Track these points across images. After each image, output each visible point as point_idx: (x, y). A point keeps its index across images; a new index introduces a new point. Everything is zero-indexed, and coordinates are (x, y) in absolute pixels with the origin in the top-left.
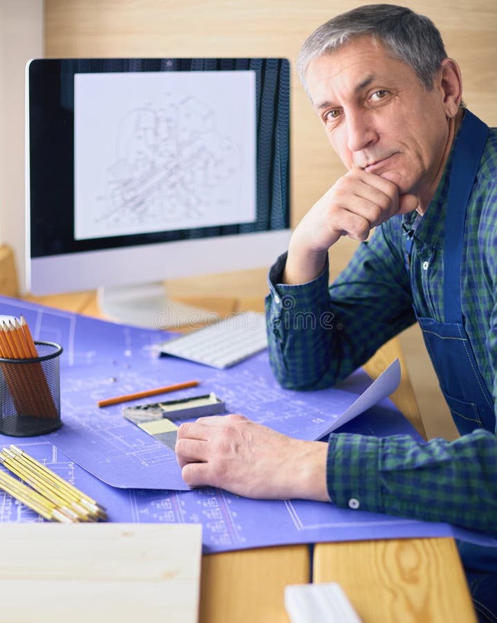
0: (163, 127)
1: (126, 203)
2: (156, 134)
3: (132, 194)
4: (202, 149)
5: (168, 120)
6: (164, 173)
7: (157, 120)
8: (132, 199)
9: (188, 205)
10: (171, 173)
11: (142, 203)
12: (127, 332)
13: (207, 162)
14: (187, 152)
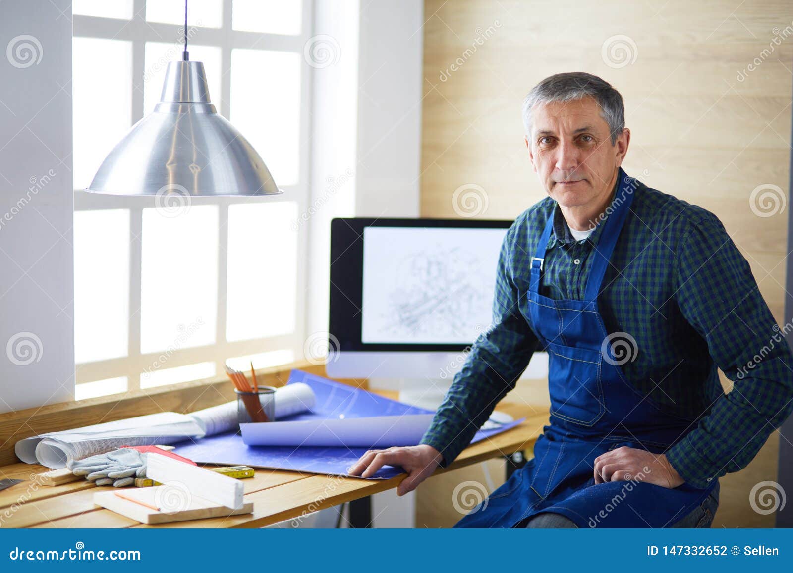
0: (434, 270)
1: (402, 321)
2: (429, 272)
3: (408, 315)
4: (467, 287)
5: (439, 264)
6: (433, 302)
7: (430, 264)
8: (408, 319)
9: (454, 326)
10: (441, 301)
11: (415, 321)
12: (391, 405)
13: (471, 297)
14: (454, 288)
